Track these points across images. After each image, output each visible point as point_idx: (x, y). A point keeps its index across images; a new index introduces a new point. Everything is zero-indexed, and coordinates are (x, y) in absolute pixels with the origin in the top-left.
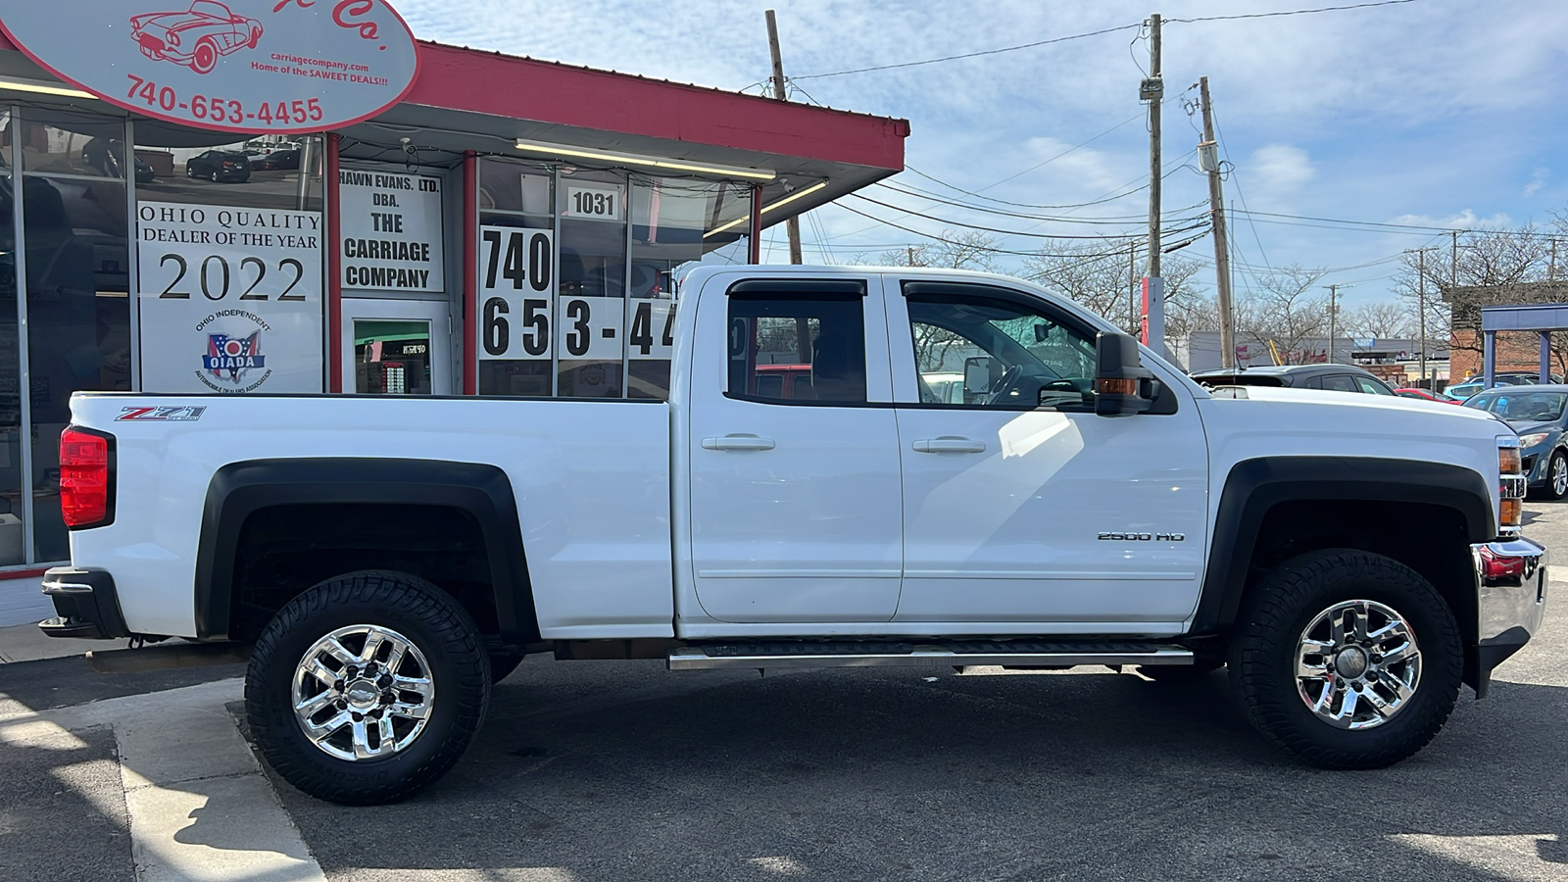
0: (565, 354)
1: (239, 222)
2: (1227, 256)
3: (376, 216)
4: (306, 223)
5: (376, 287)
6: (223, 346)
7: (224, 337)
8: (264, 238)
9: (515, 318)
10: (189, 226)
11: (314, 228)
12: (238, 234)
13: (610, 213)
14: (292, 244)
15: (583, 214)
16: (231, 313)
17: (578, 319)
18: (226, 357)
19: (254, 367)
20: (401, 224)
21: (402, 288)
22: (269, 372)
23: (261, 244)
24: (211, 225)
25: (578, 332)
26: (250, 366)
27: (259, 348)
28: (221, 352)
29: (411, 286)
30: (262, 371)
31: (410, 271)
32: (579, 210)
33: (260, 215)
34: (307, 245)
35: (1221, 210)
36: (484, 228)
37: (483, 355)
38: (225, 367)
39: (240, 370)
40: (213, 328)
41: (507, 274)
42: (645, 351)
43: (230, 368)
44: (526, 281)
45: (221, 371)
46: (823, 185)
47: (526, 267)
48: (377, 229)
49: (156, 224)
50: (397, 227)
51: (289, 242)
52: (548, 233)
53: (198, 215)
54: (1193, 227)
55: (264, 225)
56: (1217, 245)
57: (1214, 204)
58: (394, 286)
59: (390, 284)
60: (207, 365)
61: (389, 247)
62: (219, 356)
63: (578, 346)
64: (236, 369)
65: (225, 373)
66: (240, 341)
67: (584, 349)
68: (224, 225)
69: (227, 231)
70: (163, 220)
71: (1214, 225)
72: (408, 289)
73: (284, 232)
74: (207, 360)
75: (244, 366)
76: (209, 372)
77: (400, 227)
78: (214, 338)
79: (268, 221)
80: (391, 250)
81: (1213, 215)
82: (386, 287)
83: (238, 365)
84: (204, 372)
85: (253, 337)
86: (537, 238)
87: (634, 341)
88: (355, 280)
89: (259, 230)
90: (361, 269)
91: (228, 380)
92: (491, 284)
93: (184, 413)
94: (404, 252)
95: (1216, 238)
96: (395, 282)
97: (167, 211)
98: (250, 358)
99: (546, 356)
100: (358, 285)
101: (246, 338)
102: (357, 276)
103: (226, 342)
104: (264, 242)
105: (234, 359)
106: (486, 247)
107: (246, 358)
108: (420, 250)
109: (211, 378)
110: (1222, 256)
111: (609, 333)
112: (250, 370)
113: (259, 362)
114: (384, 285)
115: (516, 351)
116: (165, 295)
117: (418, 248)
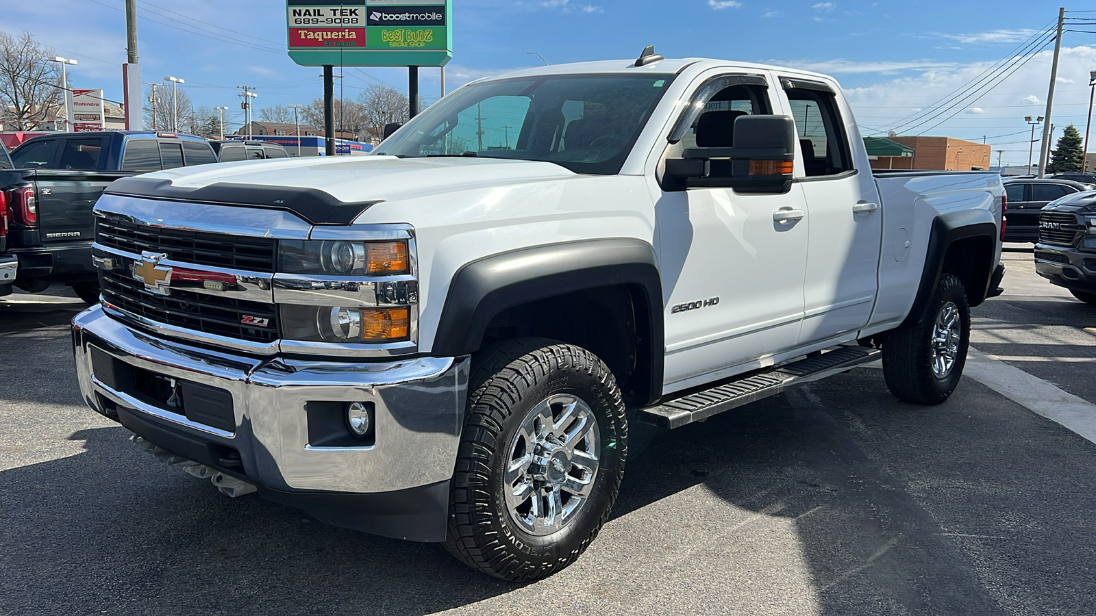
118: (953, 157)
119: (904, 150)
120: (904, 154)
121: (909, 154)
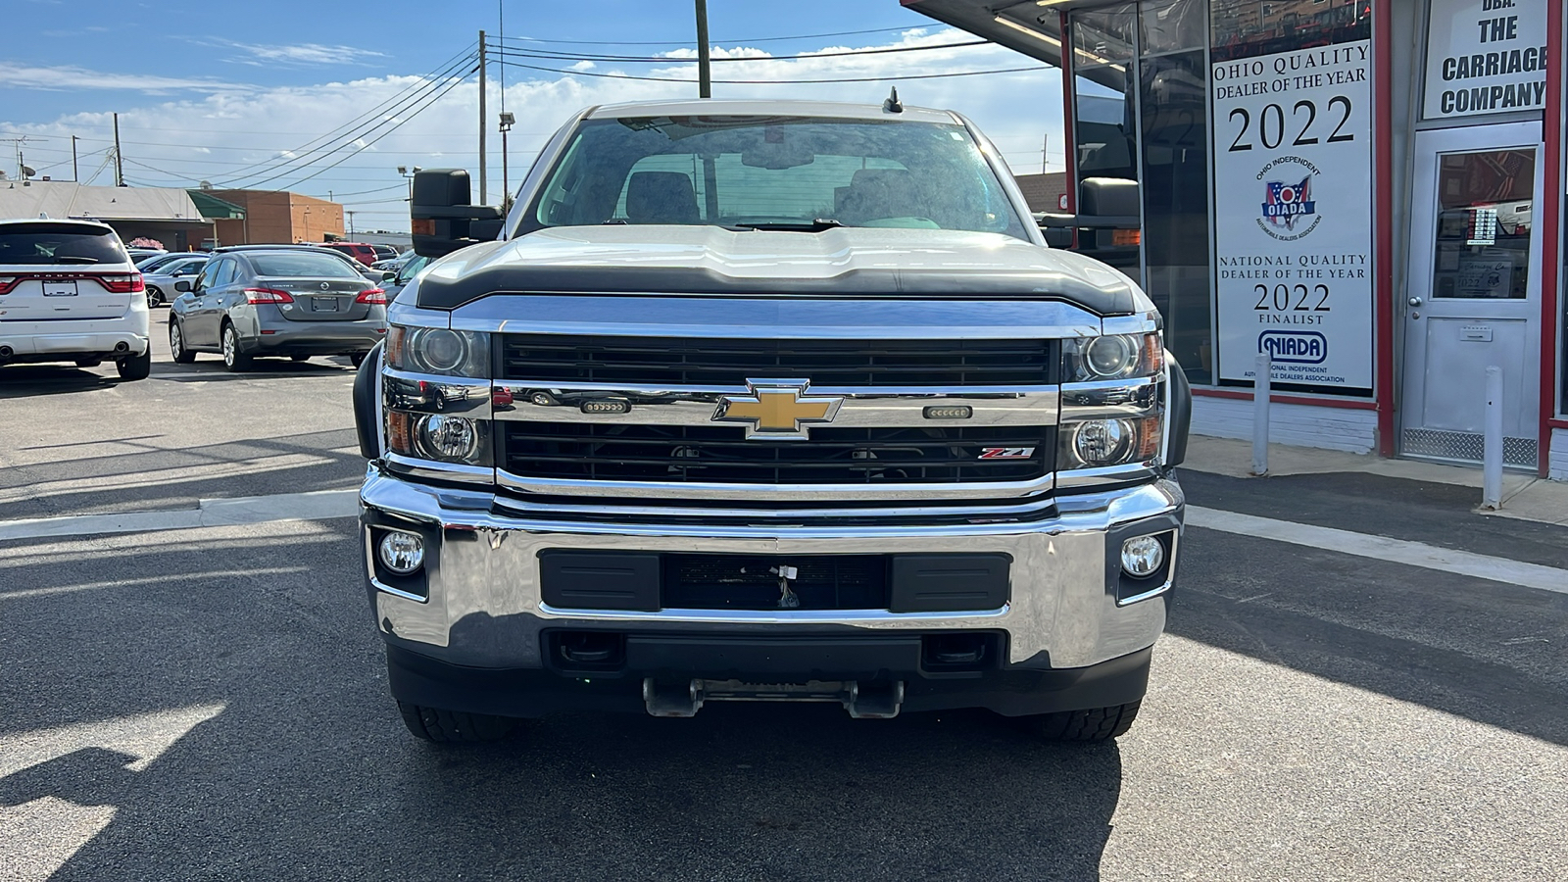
1: (1292, 67)
3: (1484, 24)
4: (1355, 54)
5: (1476, 112)
6: (1279, 193)
7: (1280, 184)
8: (1314, 78)
10: (1252, 79)
11: (1363, 58)
12: (1292, 79)
14: (1340, 80)
16: (1285, 159)
18: (1281, 204)
19: (1306, 213)
20: (1515, 27)
21: (1509, 108)
22: (1319, 218)
23: (1311, 86)
24: (1269, 76)
26: (1302, 212)
27: (1310, 194)
28: (1278, 199)
29: (1520, 104)
30: (1313, 217)
31: (1521, 86)
33: (1310, 56)
34: (1355, 78)
38: (1280, 215)
39: (1294, 217)
40: (1272, 176)
43: (1285, 215)
45: (1277, 218)
48: (1483, 40)
49: (1226, 83)
50: (1509, 31)
51: (1338, 77)
53: (1258, 66)
55: (1314, 65)
58: (1499, 108)
59: (1492, 106)
60: (1266, 214)
61: (1497, 60)
62: (1276, 203)
64: (1290, 216)
65: (1281, 220)
66: (1293, 187)
68: (1280, 72)
69: (1281, 77)
70: (1231, 77)
72: (1516, 108)
73: (1332, 69)
74: (1265, 206)
75: (1297, 213)
76: (1268, 220)
77: (1514, 32)
78: (1271, 186)
79: (1317, 60)
80: (1499, 63)
82: (1488, 111)
83: (1292, 212)
84: (1264, 219)
85: (1305, 182)
88: (1451, 106)
89: (1311, 71)
90: (1459, 93)
91: (1283, 227)
94: (1516, 61)
96: (1499, 102)
97: (1234, 69)
98: (1302, 205)
100: (1455, 113)
101: (1298, 183)
102: (1454, 102)
103: (1281, 189)
104: (1314, 84)
105: (1288, 205)
107: (1298, 205)
108: (1538, 57)
109: (1269, 225)
112: (1302, 217)
113: (1310, 208)
114: (1485, 108)
116: (1233, 149)
117: (1534, 54)
118: (300, 220)
119: (233, 209)
120: (233, 216)
121: (240, 215)
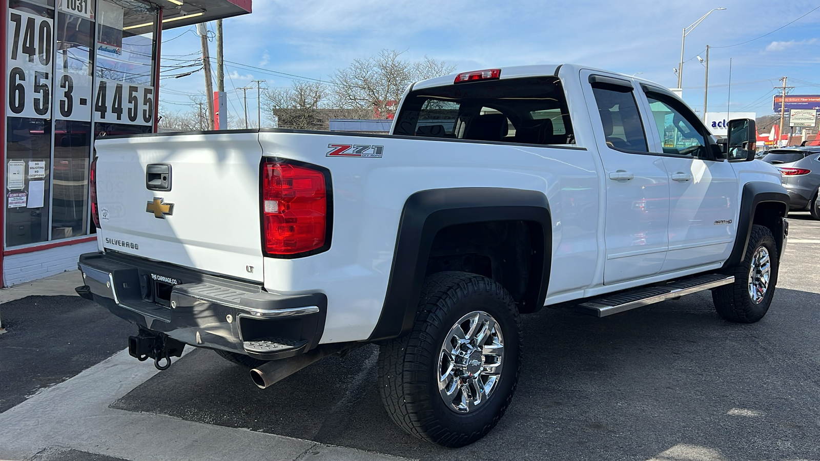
0: (58, 116)
2: (212, 83)
9: (28, 85)
13: (86, 13)
15: (70, 10)
17: (66, 90)
25: (66, 99)
32: (68, 8)
35: (208, 58)
36: (11, 11)
37: (9, 113)
41: (25, 50)
42: (103, 117)
44: (36, 57)
46: (201, 14)
47: (36, 46)
52: (50, 21)
54: (191, 66)
56: (206, 76)
57: (204, 53)
63: (66, 110)
67: (68, 113)
71: (205, 65)
81: (204, 60)
86: (44, 24)
87: (98, 109)
92: (14, 57)
93: (371, 151)
95: (206, 73)
99: (47, 116)
106: (11, 26)
110: (209, 83)
111: (83, 102)
115: (29, 112)
